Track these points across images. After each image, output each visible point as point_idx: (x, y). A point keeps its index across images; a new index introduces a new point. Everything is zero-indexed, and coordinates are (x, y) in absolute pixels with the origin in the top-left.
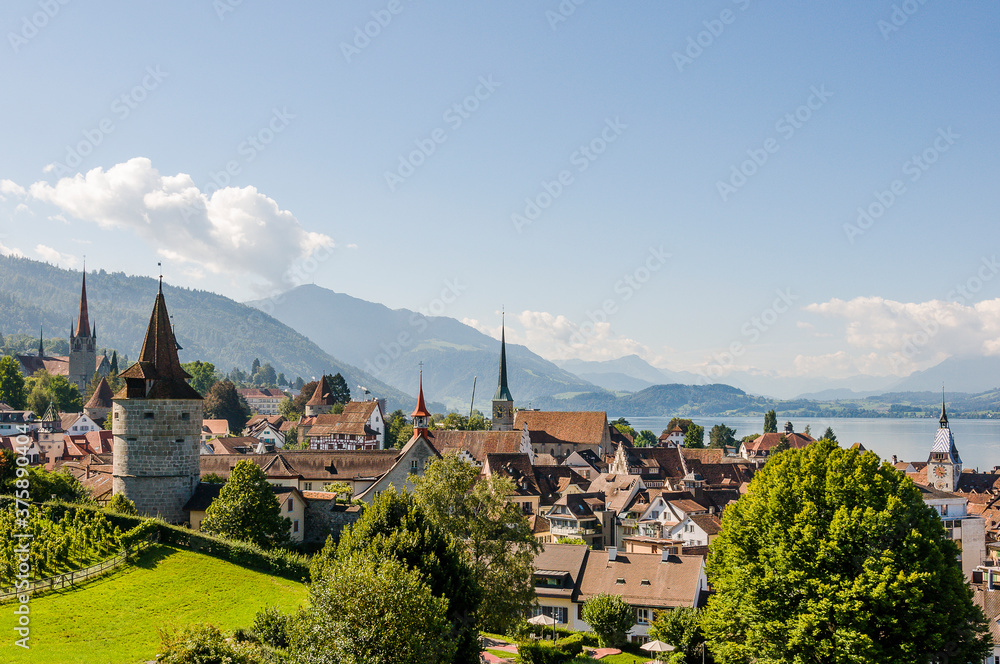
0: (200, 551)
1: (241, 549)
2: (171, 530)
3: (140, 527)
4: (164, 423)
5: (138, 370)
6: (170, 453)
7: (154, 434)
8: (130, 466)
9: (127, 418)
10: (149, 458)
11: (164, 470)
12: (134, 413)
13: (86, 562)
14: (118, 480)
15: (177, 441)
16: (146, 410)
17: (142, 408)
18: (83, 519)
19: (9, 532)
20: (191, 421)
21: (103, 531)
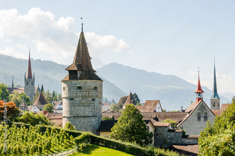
0: (111, 148)
1: (131, 146)
2: (96, 137)
3: (82, 135)
4: (86, 91)
5: (74, 66)
6: (89, 106)
7: (82, 97)
8: (71, 112)
9: (69, 89)
10: (80, 108)
11: (87, 114)
12: (72, 87)
13: (59, 151)
14: (66, 119)
15: (92, 100)
16: (78, 85)
17: (76, 84)
18: (55, 132)
19: (23, 137)
20: (98, 91)
21: (65, 137)
